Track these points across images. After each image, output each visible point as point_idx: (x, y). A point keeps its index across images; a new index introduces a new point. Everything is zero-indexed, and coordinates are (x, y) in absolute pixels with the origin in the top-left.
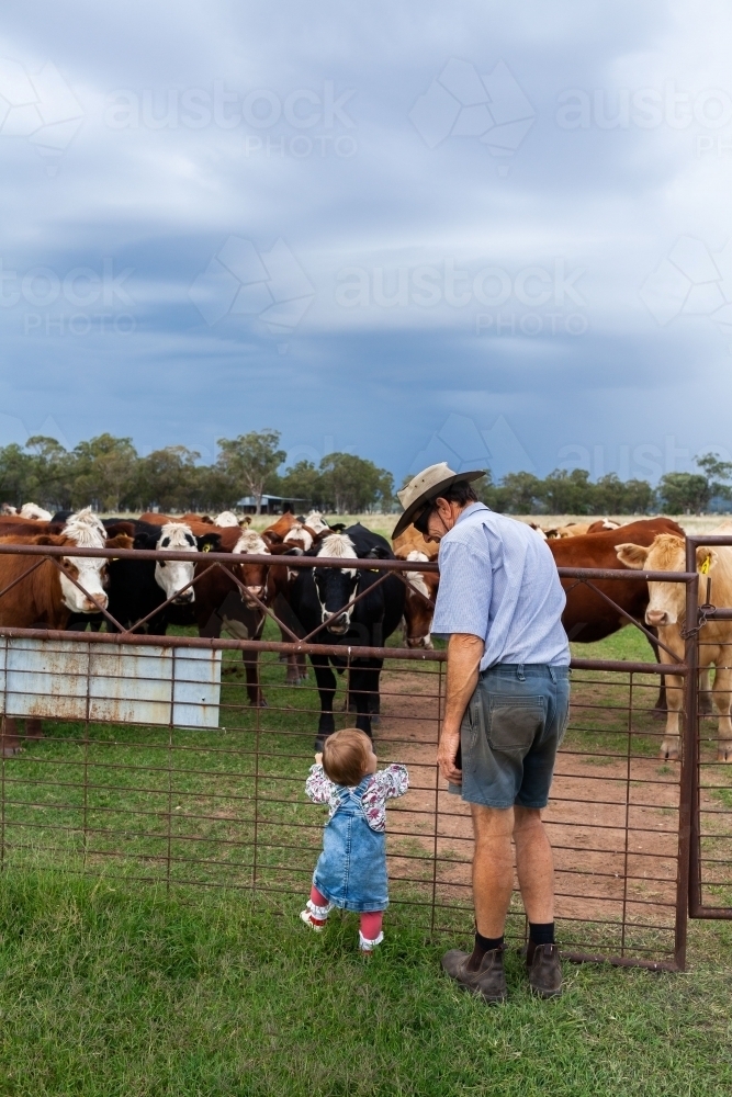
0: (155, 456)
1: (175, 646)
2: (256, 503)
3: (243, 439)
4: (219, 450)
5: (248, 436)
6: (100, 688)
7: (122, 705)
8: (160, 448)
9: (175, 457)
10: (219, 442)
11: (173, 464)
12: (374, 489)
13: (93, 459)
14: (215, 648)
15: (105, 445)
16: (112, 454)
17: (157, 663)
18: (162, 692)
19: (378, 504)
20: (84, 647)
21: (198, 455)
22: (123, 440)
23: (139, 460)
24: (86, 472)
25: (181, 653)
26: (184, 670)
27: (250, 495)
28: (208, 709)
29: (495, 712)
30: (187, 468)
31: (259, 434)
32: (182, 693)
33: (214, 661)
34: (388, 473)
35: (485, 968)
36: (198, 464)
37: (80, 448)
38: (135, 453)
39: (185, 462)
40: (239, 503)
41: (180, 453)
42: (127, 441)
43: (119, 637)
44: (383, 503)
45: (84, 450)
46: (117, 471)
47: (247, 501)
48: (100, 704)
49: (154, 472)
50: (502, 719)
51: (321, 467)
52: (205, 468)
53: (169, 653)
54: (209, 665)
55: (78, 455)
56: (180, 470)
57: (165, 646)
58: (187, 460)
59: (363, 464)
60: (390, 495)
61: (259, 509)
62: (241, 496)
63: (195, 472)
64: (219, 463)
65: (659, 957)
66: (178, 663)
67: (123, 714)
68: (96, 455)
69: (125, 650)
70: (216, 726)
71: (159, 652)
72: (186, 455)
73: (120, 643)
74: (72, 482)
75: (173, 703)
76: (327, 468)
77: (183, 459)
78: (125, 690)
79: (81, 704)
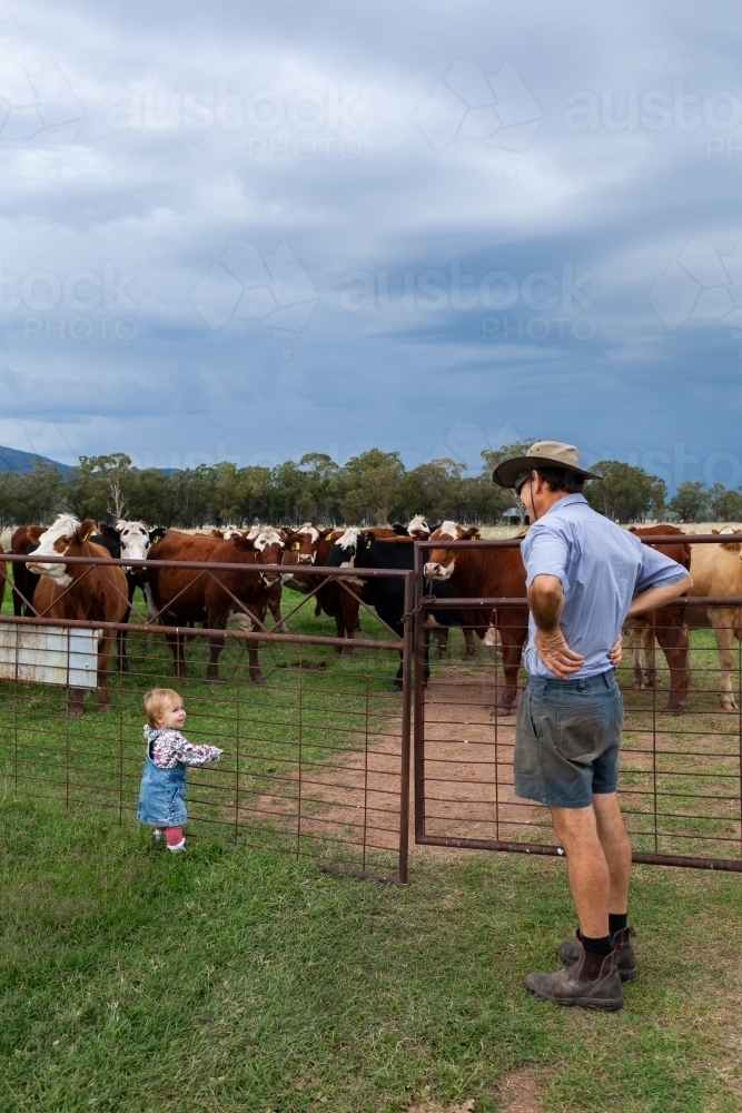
0: (423, 469)
2: (520, 515)
3: (506, 449)
4: (483, 461)
5: (512, 446)
8: (427, 462)
9: (441, 469)
10: (482, 454)
11: (438, 476)
12: (646, 497)
13: (364, 474)
15: (374, 460)
16: (380, 469)
19: (650, 513)
21: (464, 467)
22: (391, 454)
23: (406, 473)
24: (358, 486)
30: (453, 480)
31: (522, 444)
34: (661, 480)
36: (463, 475)
37: (350, 464)
38: (403, 467)
39: (451, 475)
40: (505, 514)
41: (445, 466)
42: (395, 455)
44: (655, 512)
45: (355, 466)
46: (383, 484)
47: (512, 512)
49: (420, 484)
52: (472, 480)
55: (349, 469)
56: (446, 483)
58: (453, 472)
59: (633, 471)
60: (663, 502)
61: (522, 520)
62: (506, 508)
63: (462, 484)
64: (483, 474)
68: (365, 470)
72: (452, 468)
74: (344, 497)
77: (449, 471)
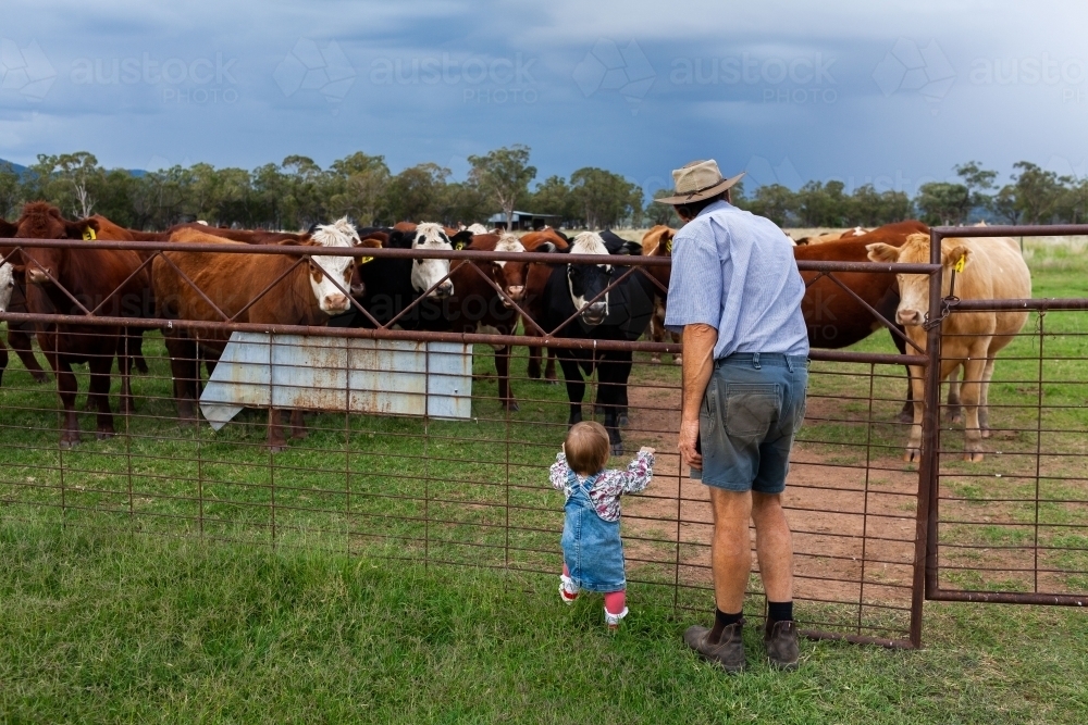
0: (409, 173)
1: (428, 341)
2: (507, 220)
3: (493, 155)
4: (470, 167)
5: (499, 152)
6: (358, 381)
7: (380, 397)
9: (427, 174)
10: (469, 159)
11: (424, 181)
12: (624, 204)
13: (348, 178)
14: (466, 343)
15: (359, 164)
16: (372, 174)
17: (411, 358)
18: (417, 384)
19: (629, 220)
20: (342, 343)
21: (449, 172)
22: (376, 158)
23: (391, 178)
24: (341, 191)
25: (434, 347)
26: (437, 364)
27: (501, 211)
28: (461, 401)
29: (730, 400)
30: (438, 186)
31: (510, 149)
32: (436, 385)
33: (465, 355)
35: (725, 641)
36: (449, 181)
37: (335, 166)
38: (388, 171)
39: (436, 179)
40: (490, 220)
41: (431, 170)
42: (380, 159)
43: (375, 332)
44: (633, 218)
45: (339, 168)
46: (368, 188)
47: (498, 218)
48: (359, 396)
49: (406, 189)
50: (737, 406)
51: (572, 182)
52: (457, 185)
53: (422, 347)
54: (461, 359)
55: (333, 173)
56: (432, 188)
57: (419, 340)
58: (438, 176)
59: (614, 179)
60: (640, 209)
61: (510, 226)
62: (491, 214)
63: (446, 188)
64: (469, 180)
65: (894, 637)
66: (432, 357)
67: (380, 405)
68: (350, 173)
69: (381, 344)
70: (469, 416)
71: (413, 346)
72: (437, 172)
73: (376, 339)
74: (328, 201)
75: (427, 395)
76: (578, 184)
77: (434, 176)
78: (383, 383)
79: (341, 396)
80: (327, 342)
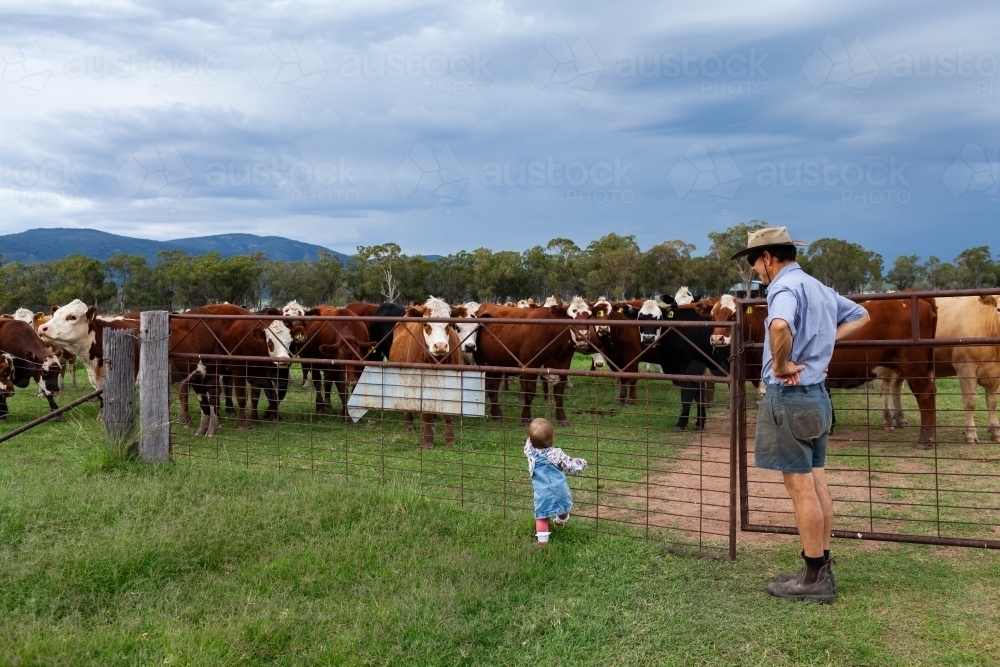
0: (659, 251)
1: (463, 370)
2: (746, 289)
3: (732, 231)
4: (711, 243)
5: (737, 228)
6: (427, 394)
7: (438, 403)
8: (660, 243)
9: (673, 250)
10: (710, 236)
11: (670, 256)
12: (864, 271)
13: (603, 256)
14: (482, 371)
15: (613, 243)
16: (618, 251)
17: (454, 380)
18: (456, 395)
19: (868, 286)
20: (419, 372)
21: (694, 247)
22: (627, 238)
23: (641, 254)
24: (597, 267)
25: (466, 374)
26: (468, 384)
27: (740, 281)
28: (479, 405)
30: (684, 259)
32: (467, 396)
33: (481, 378)
34: (877, 255)
36: (694, 255)
37: (591, 247)
38: (638, 249)
39: (681, 254)
40: (732, 289)
41: (675, 246)
42: (630, 238)
43: (435, 366)
44: (873, 284)
45: (598, 248)
46: (622, 264)
47: (739, 287)
48: (427, 403)
49: (654, 264)
51: (810, 253)
52: (701, 259)
53: (459, 374)
54: (479, 381)
55: (590, 252)
56: (677, 262)
57: (458, 370)
58: (683, 251)
59: (851, 247)
60: (880, 275)
61: (749, 294)
62: (733, 283)
63: (691, 263)
64: (712, 254)
66: (464, 380)
67: (439, 408)
68: (604, 252)
69: (439, 373)
70: (484, 415)
71: (454, 374)
72: (683, 248)
73: (436, 369)
74: (585, 277)
75: (462, 402)
76: (816, 254)
77: (679, 251)
78: (438, 395)
79: (418, 403)
80: (411, 372)
